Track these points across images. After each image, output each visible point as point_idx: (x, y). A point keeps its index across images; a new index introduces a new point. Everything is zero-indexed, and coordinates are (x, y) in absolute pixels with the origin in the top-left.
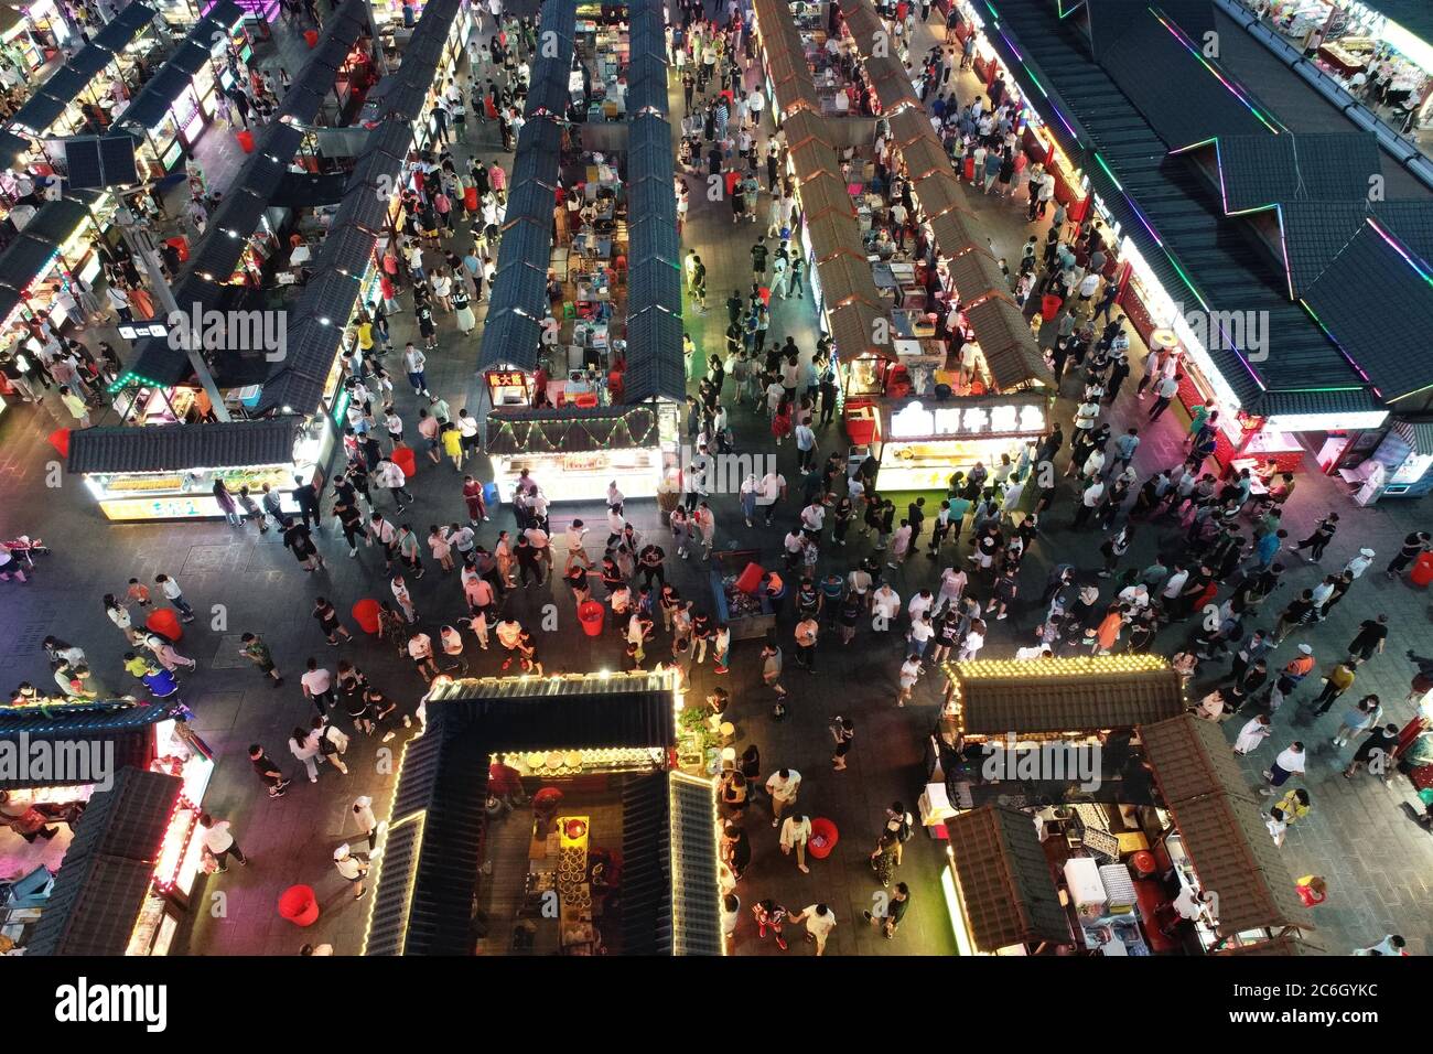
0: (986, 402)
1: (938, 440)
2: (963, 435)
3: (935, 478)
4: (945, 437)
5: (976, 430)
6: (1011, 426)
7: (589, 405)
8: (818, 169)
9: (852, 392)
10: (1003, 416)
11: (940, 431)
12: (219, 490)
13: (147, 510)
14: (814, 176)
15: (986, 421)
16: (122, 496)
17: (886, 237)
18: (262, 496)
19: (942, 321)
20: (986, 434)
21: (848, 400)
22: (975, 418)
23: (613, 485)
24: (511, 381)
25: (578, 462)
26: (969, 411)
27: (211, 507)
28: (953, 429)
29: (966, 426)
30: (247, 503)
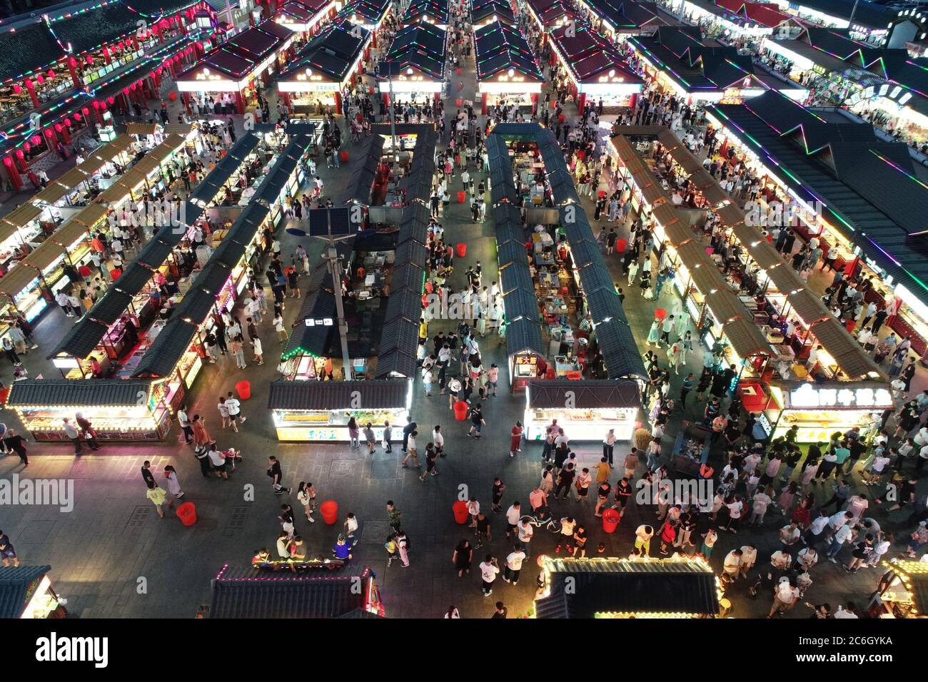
0: (852, 386)
1: (821, 409)
2: (838, 407)
3: (812, 435)
4: (826, 408)
5: (847, 403)
6: (870, 403)
7: (575, 379)
8: (687, 238)
9: (743, 377)
10: (864, 396)
11: (823, 404)
12: (352, 425)
13: (303, 435)
14: (685, 242)
15: (853, 399)
16: (290, 425)
17: (732, 281)
18: (384, 429)
19: (783, 333)
20: (853, 407)
21: (740, 382)
22: (846, 396)
23: (612, 431)
24: (529, 361)
25: (579, 415)
26: (841, 391)
27: (344, 435)
28: (832, 403)
29: (840, 401)
30: (370, 435)
